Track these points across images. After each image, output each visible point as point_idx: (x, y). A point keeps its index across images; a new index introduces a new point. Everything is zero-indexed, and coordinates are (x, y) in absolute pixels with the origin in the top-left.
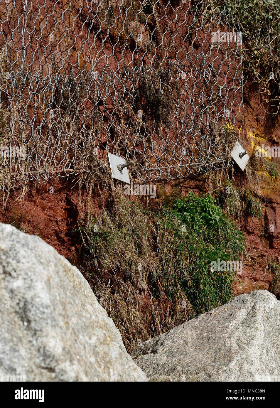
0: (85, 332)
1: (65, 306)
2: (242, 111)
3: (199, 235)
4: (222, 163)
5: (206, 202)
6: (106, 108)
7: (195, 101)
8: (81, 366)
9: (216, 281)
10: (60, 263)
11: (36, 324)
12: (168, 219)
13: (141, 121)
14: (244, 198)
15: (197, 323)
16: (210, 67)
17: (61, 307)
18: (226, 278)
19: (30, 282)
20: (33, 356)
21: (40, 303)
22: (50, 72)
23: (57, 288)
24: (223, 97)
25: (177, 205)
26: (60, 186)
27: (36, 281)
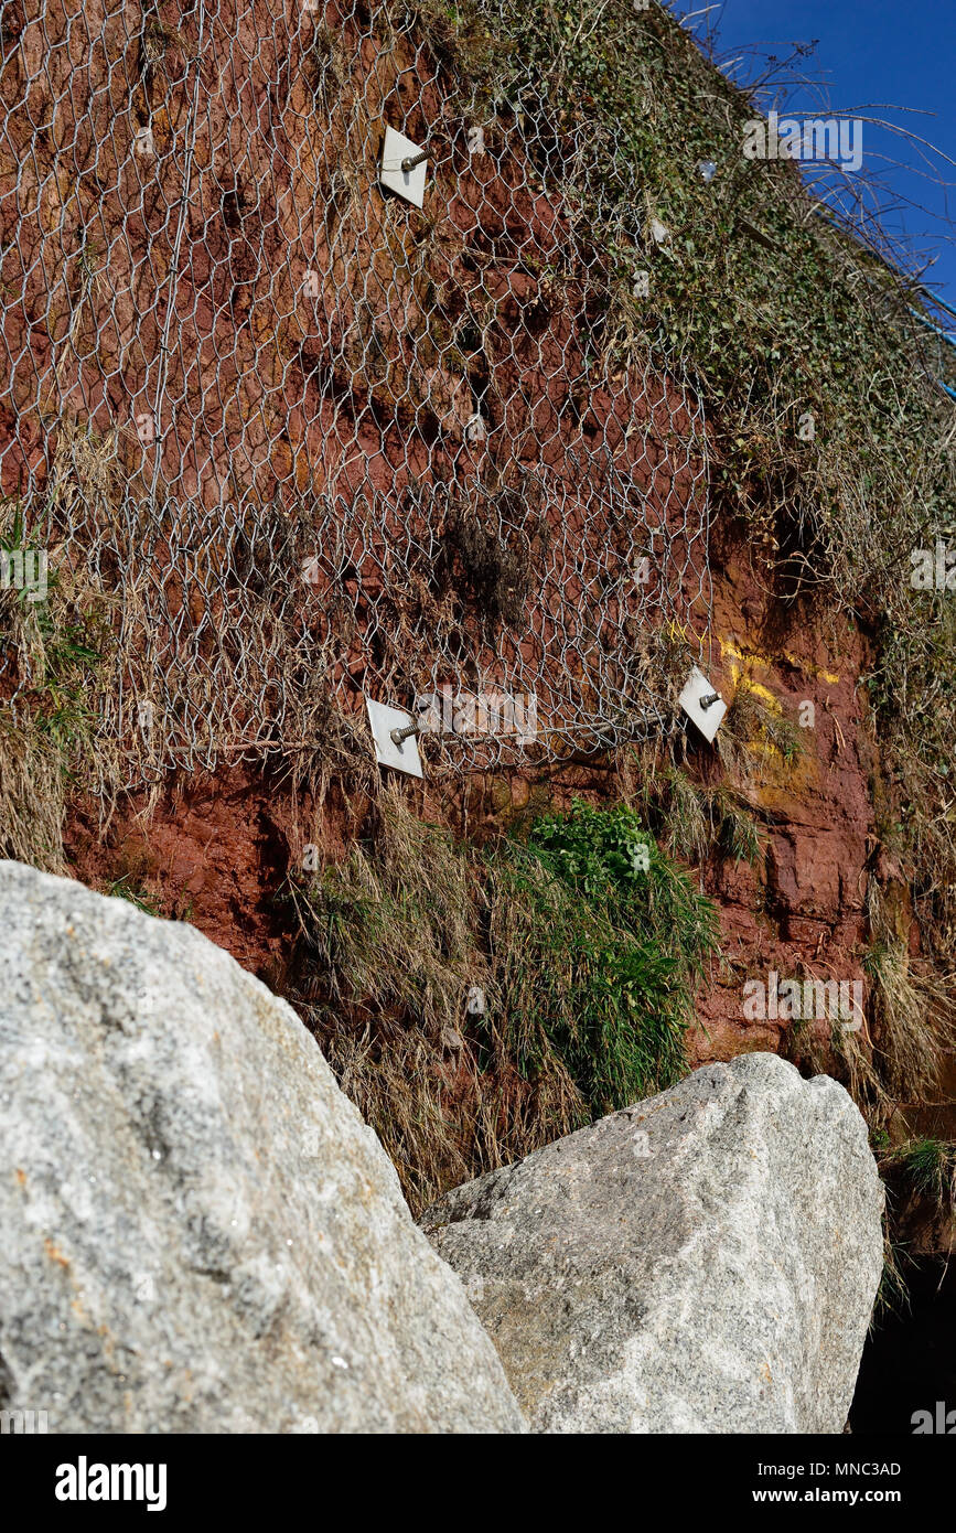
0: (307, 1172)
1: (257, 1109)
2: (707, 589)
3: (597, 907)
4: (657, 723)
5: (617, 823)
6: (363, 587)
7: (588, 567)
8: (298, 1265)
9: (641, 1027)
10: (247, 992)
11: (183, 1156)
12: (520, 868)
13: (451, 618)
14: (713, 813)
15: (593, 1138)
16: (625, 480)
17: (247, 1111)
18: (668, 1021)
19: (169, 1047)
20: (174, 1240)
21: (195, 1102)
22: (224, 497)
23: (240, 1062)
24: (659, 555)
25: (542, 831)
26: (245, 784)
27: (186, 1045)
